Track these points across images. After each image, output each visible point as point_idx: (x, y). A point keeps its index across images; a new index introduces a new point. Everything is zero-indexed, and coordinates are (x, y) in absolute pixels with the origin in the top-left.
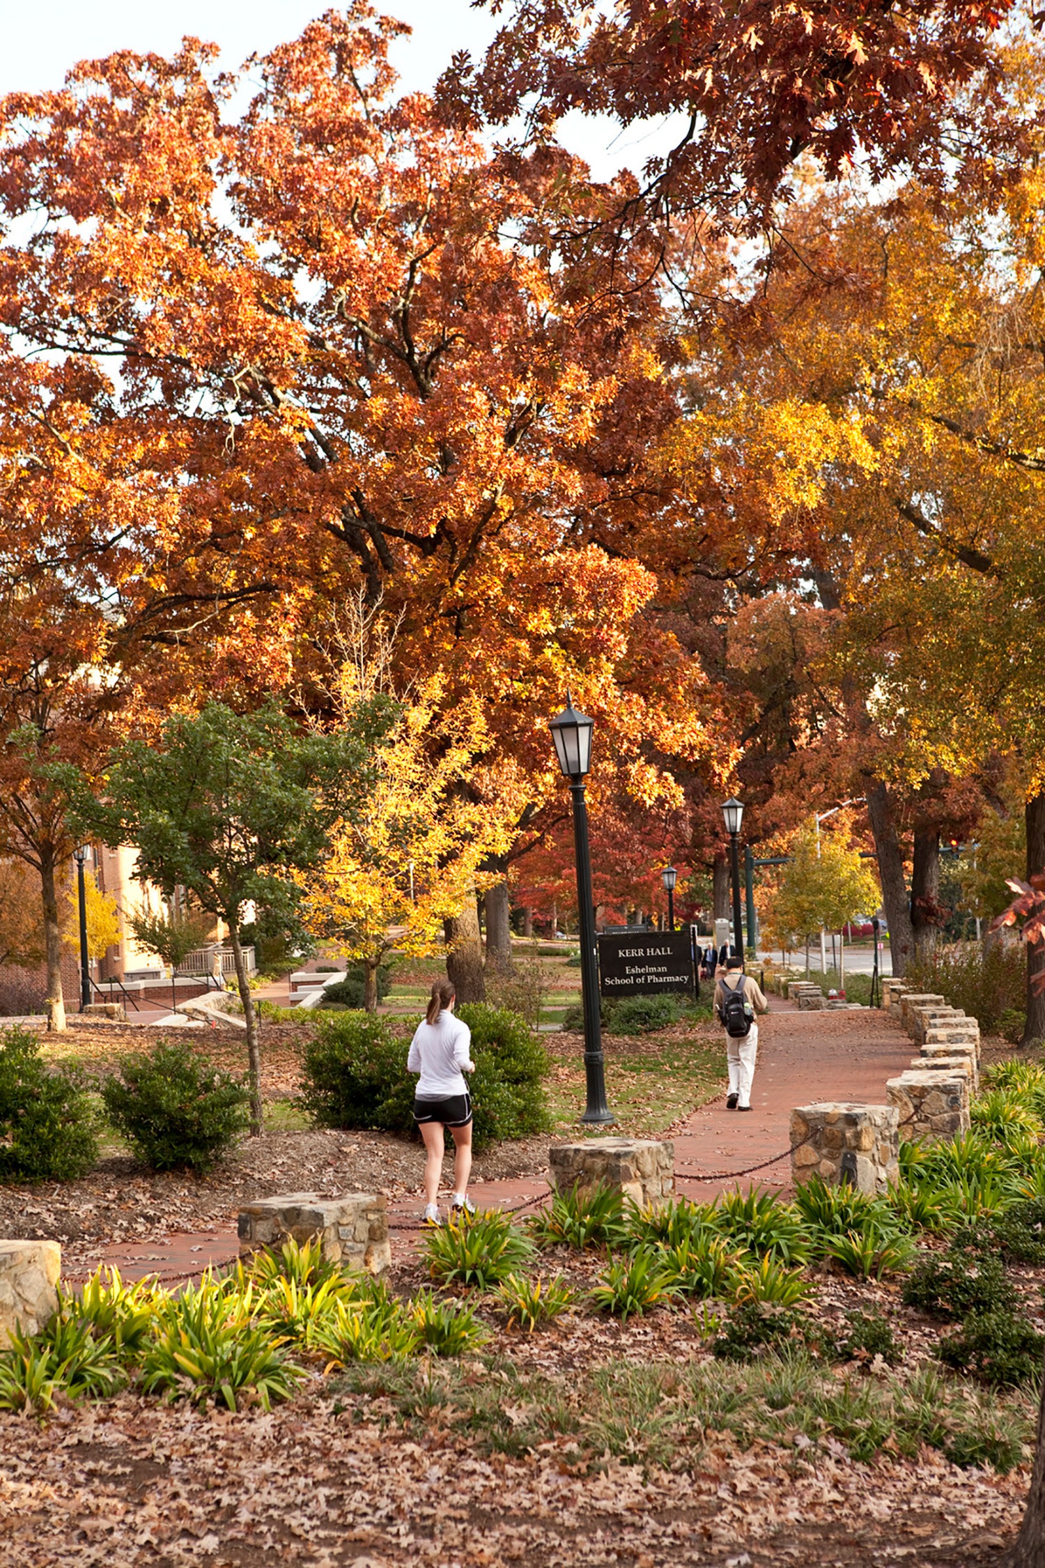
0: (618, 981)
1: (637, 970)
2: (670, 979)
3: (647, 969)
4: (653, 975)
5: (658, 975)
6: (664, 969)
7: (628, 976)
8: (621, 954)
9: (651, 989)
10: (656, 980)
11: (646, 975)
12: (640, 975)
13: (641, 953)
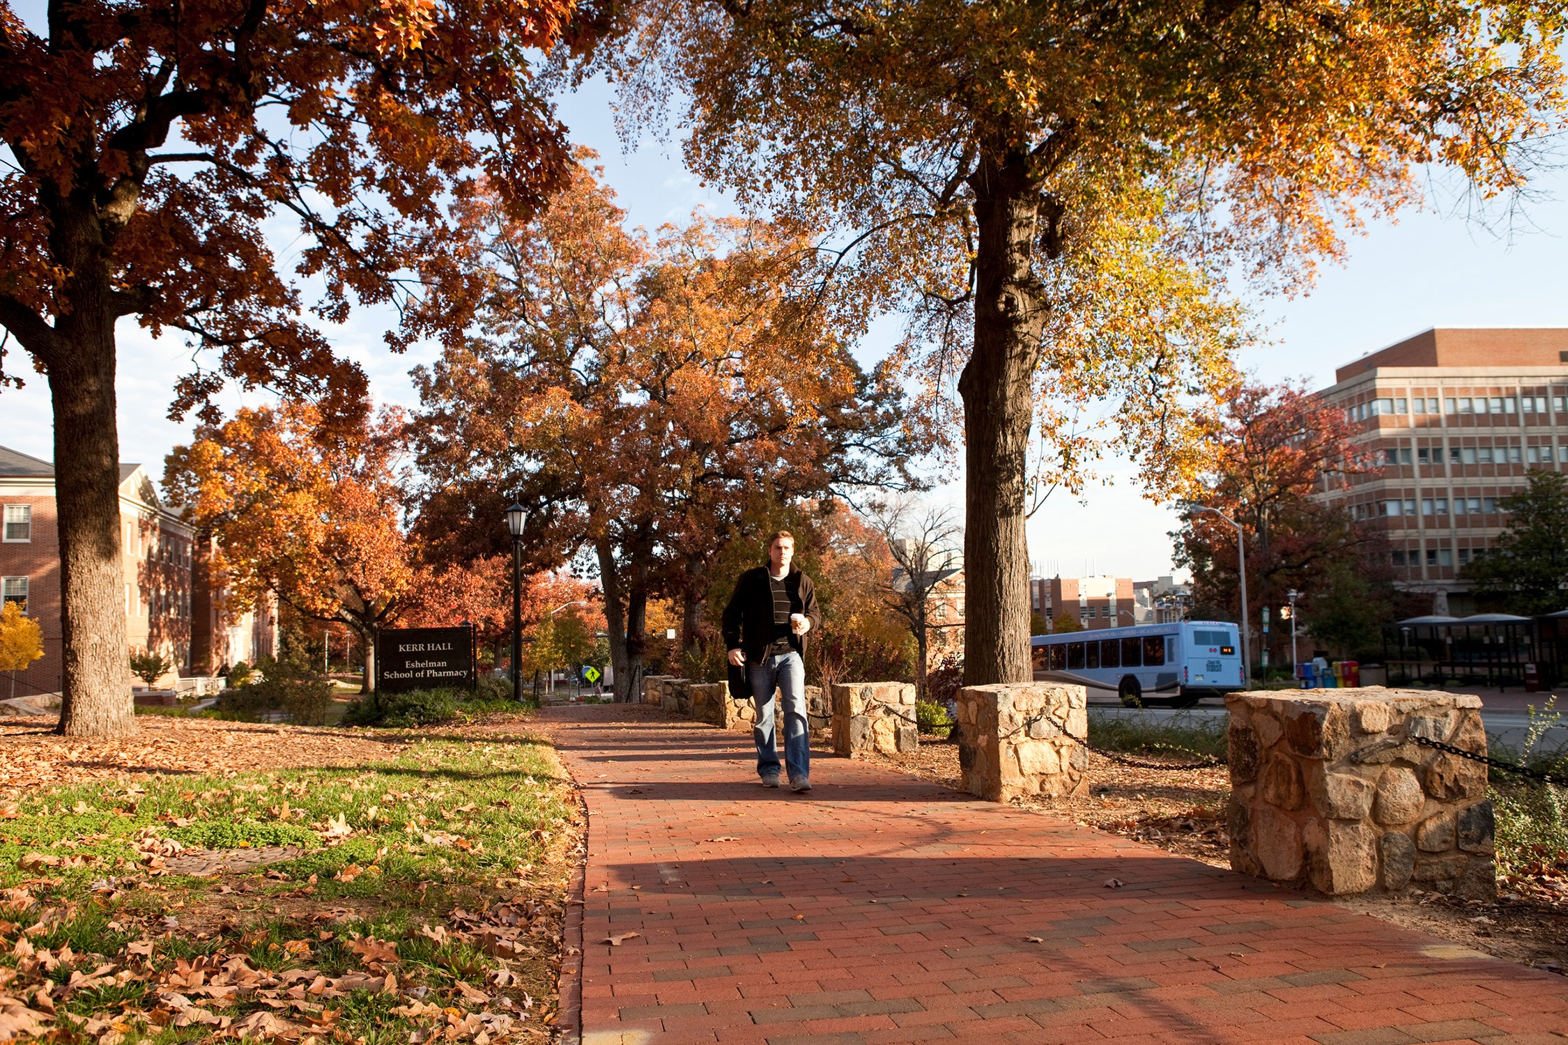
0: (396, 675)
1: (417, 664)
2: (450, 673)
3: (426, 664)
4: (432, 669)
5: (438, 669)
6: (444, 664)
7: (408, 671)
8: (401, 648)
9: (429, 684)
10: (435, 673)
11: (426, 669)
12: (419, 670)
13: (421, 647)
